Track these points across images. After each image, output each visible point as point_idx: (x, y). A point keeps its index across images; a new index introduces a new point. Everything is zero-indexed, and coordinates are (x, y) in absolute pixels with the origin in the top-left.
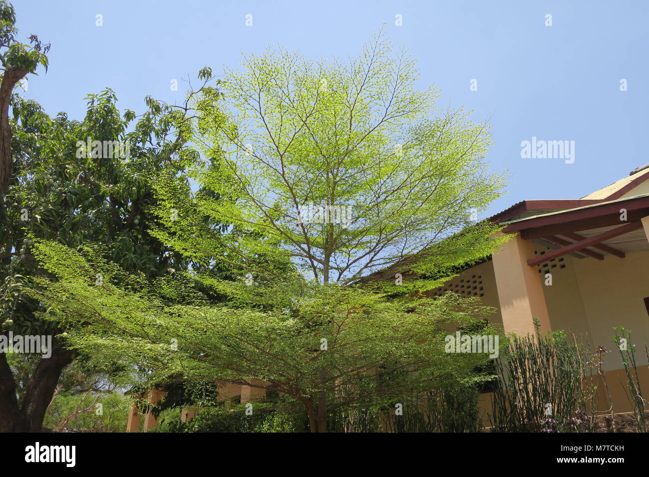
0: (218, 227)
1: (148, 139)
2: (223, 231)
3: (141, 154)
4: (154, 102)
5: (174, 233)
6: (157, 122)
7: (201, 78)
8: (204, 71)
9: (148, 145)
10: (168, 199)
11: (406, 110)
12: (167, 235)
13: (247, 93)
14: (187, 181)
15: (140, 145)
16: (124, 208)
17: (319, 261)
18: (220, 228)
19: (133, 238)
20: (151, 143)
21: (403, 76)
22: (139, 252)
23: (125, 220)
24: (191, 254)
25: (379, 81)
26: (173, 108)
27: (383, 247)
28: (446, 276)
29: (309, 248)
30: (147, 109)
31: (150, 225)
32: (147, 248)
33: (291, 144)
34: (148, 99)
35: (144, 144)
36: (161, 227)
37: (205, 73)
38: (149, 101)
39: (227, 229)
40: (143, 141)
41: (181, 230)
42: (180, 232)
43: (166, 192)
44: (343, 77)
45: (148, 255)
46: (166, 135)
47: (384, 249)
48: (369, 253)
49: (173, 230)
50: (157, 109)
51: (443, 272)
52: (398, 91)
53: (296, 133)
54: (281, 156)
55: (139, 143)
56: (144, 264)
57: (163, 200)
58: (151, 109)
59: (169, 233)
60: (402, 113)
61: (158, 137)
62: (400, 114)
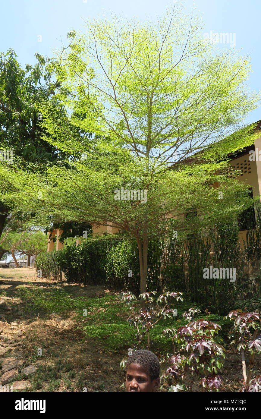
0: (86, 135)
1: (38, 81)
2: (89, 137)
3: (34, 90)
4: (40, 56)
5: (56, 138)
6: (44, 69)
7: (69, 38)
8: (70, 33)
9: (38, 85)
10: (48, 118)
11: (196, 51)
12: (52, 139)
13: (88, 45)
14: (64, 107)
15: (34, 85)
16: (28, 125)
17: (143, 153)
18: (87, 135)
19: (34, 143)
20: (40, 83)
21: (194, 26)
22: (39, 151)
23: (30, 132)
24: (68, 150)
25: (177, 31)
26: (53, 60)
27: (181, 143)
28: (223, 161)
29: (135, 145)
30: (37, 61)
31: (41, 134)
32: (44, 149)
33: (119, 78)
34: (37, 55)
35: (36, 85)
36: (48, 135)
37: (71, 35)
38: (38, 56)
39: (91, 136)
40: (36, 82)
41: (59, 136)
42: (59, 138)
43: (47, 113)
44: (153, 30)
45: (44, 153)
46: (50, 77)
47: (182, 144)
48: (172, 147)
49: (54, 136)
50: (43, 61)
51: (222, 158)
52: (191, 38)
53: (121, 71)
54: (113, 87)
55: (33, 83)
56: (42, 158)
57: (46, 118)
58: (39, 61)
59: (53, 138)
60: (194, 53)
61: (46, 79)
62: (192, 54)
